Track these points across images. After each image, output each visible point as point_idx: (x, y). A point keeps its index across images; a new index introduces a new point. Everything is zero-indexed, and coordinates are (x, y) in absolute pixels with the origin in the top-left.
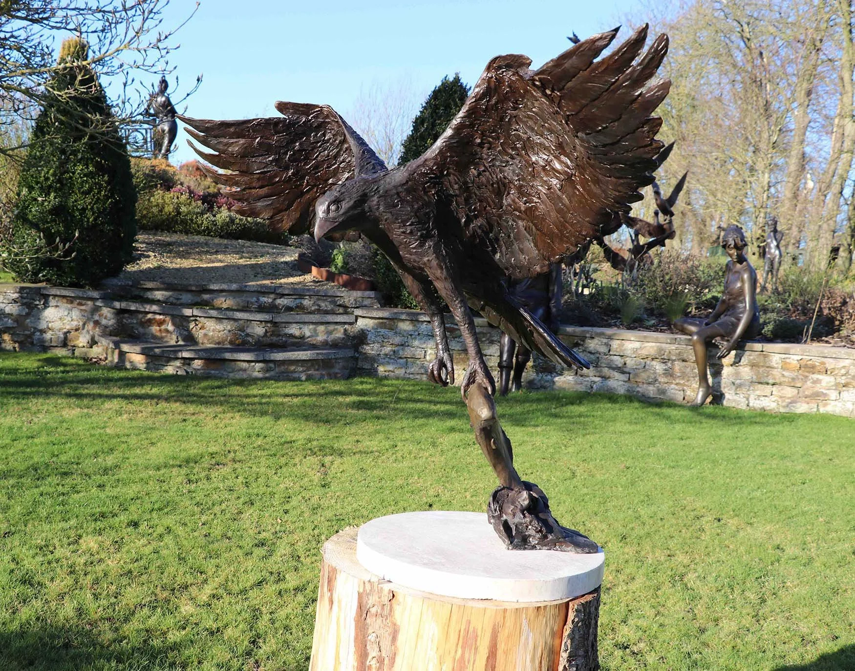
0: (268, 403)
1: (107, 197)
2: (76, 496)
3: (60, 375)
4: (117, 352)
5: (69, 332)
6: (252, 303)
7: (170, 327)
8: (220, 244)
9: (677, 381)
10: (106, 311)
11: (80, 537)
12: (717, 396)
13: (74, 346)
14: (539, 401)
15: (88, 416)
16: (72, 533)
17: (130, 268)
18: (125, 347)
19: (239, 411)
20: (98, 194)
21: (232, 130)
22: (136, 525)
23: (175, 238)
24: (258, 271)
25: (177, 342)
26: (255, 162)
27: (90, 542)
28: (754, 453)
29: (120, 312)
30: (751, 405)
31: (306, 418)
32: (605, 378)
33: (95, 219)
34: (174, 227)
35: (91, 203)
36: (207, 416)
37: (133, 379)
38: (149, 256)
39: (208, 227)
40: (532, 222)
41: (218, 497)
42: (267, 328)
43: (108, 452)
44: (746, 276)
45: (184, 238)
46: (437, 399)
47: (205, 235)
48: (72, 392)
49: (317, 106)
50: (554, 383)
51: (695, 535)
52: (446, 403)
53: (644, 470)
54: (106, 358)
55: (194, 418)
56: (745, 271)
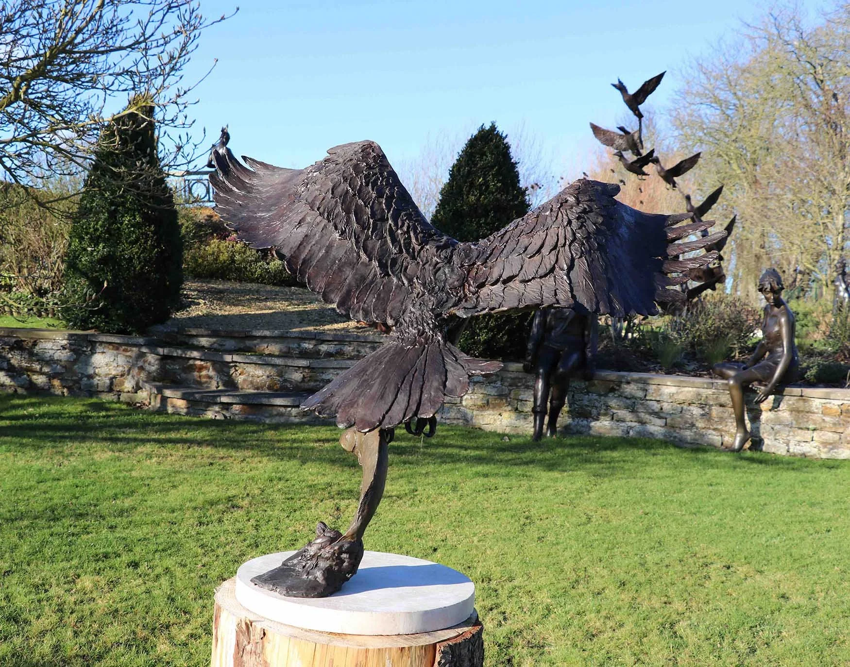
0: (298, 448)
1: (153, 247)
2: (84, 537)
3: (101, 419)
4: (159, 396)
5: (115, 377)
6: (293, 349)
7: (211, 373)
8: (271, 292)
9: (715, 426)
10: (151, 358)
11: (79, 576)
12: (756, 441)
13: (119, 391)
14: (572, 446)
15: (119, 459)
16: (71, 573)
17: (179, 315)
18: (168, 393)
19: (268, 455)
20: (144, 243)
22: (135, 565)
23: (228, 285)
24: (304, 317)
25: (217, 388)
27: (86, 582)
28: (783, 500)
29: (164, 358)
30: (791, 450)
31: (333, 462)
32: (642, 423)
33: (142, 268)
34: (229, 275)
35: (137, 252)
36: (235, 460)
37: (171, 424)
38: (199, 304)
39: (261, 275)
41: (224, 539)
42: (305, 374)
43: (128, 494)
44: (783, 320)
45: (237, 286)
46: (468, 444)
47: (258, 283)
48: (108, 436)
50: (590, 428)
51: (699, 582)
52: (477, 448)
53: (663, 517)
54: (150, 403)
55: (221, 461)
56: (782, 314)
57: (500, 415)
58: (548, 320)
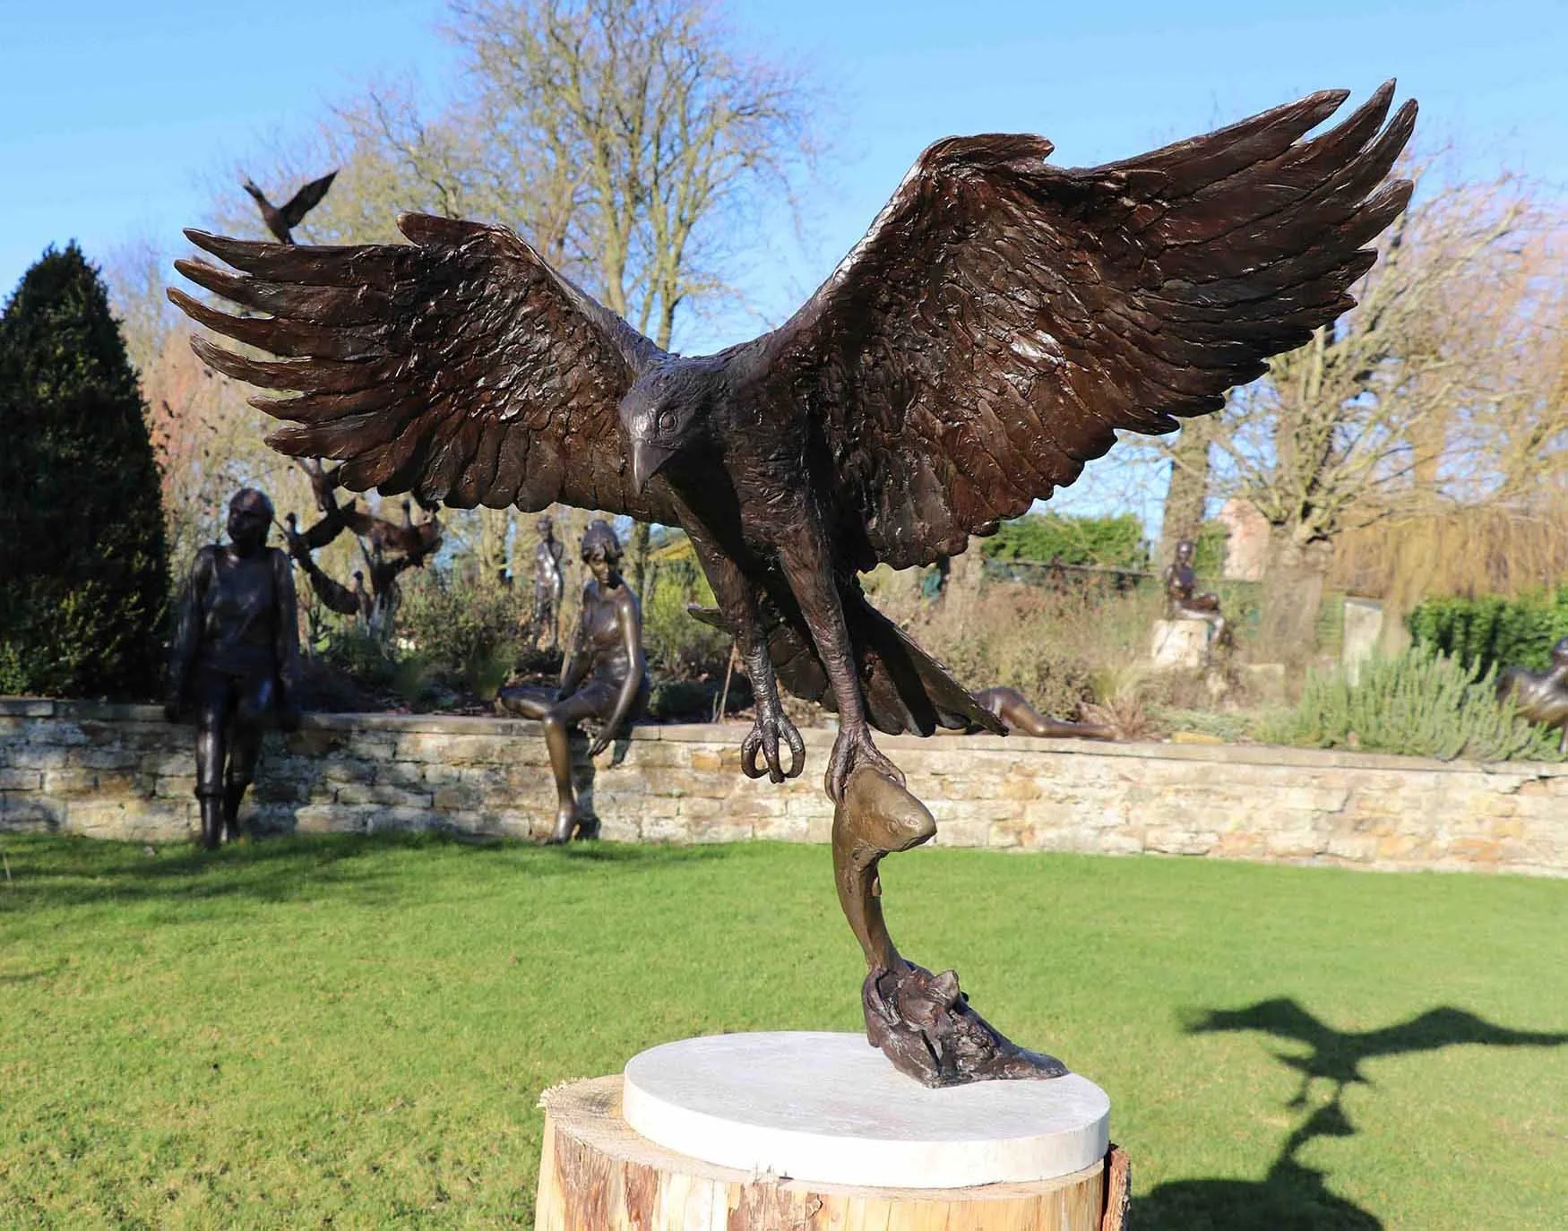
9: (517, 802)
21: (315, 266)
26: (351, 336)
30: (645, 834)
32: (387, 804)
40: (951, 457)
44: (625, 609)
46: (89, 867)
49: (481, 227)
50: (294, 820)
52: (108, 872)
56: (623, 600)
57: (121, 806)
58: (209, 620)
